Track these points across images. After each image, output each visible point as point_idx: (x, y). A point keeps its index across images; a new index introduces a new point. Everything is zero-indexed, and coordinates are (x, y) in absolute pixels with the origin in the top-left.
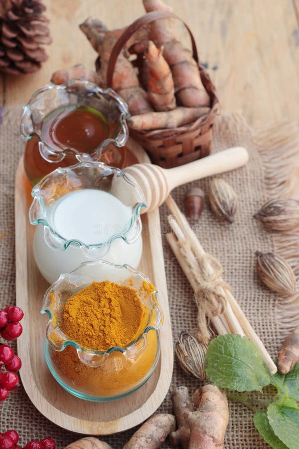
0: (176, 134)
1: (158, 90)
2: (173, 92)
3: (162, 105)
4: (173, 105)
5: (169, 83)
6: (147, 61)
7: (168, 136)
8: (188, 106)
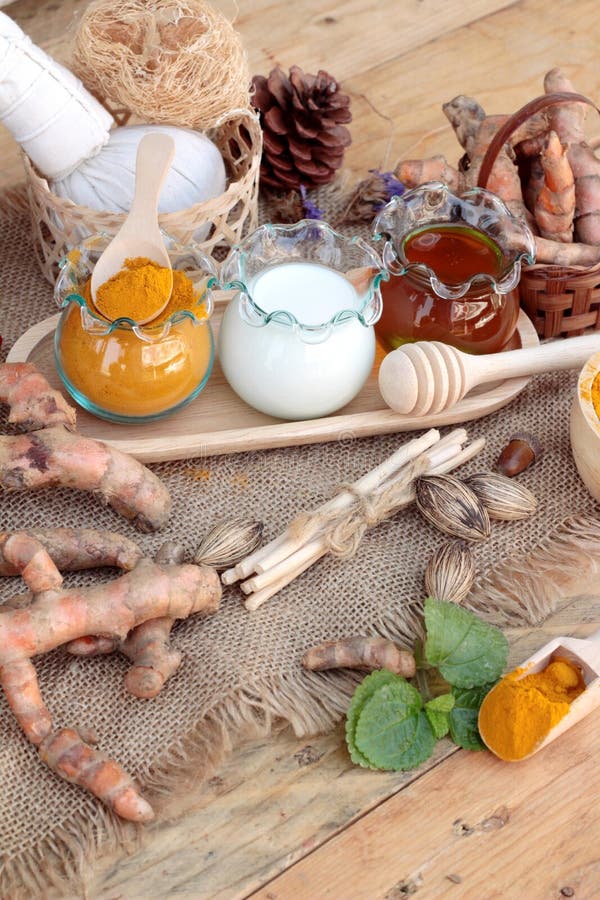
0: (569, 274)
1: (551, 207)
2: (571, 216)
3: (553, 233)
4: (569, 236)
5: (569, 199)
6: (544, 158)
7: (557, 276)
8: (590, 244)
